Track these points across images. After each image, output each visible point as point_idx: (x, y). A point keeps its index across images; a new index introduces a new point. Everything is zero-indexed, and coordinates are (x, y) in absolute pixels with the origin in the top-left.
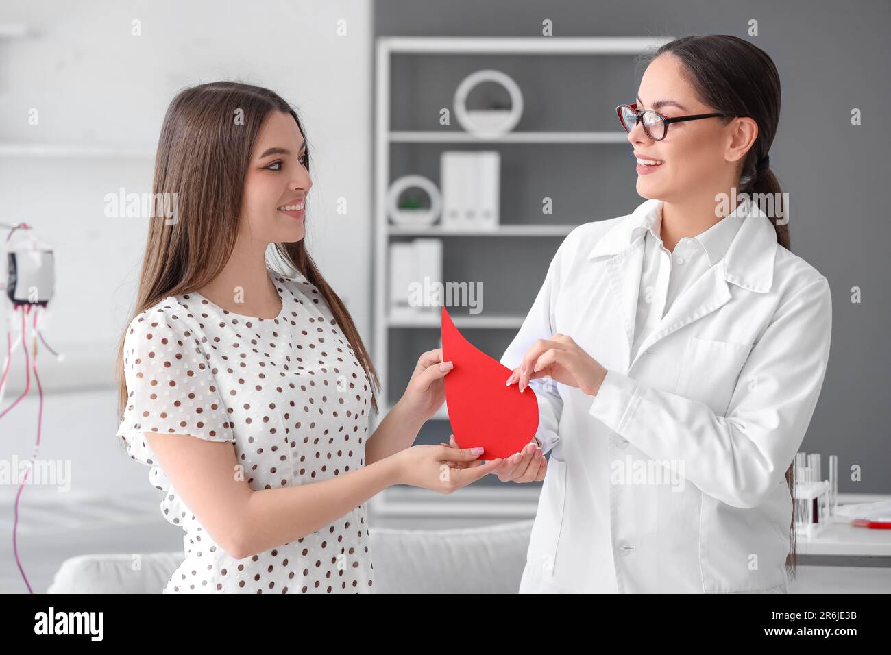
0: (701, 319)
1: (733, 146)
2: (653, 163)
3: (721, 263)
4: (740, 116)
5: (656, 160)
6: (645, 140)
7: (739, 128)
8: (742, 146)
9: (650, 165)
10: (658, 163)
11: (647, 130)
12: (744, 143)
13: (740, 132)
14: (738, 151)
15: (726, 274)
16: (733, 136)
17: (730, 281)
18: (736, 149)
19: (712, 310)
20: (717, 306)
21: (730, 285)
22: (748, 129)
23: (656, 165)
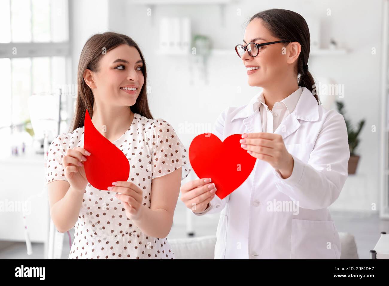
0: (288, 137)
1: (290, 56)
2: (254, 68)
3: (294, 112)
4: (292, 42)
5: (256, 67)
6: (249, 58)
7: (292, 48)
8: (295, 56)
9: (253, 70)
10: (257, 68)
11: (250, 53)
12: (295, 55)
13: (293, 49)
14: (293, 58)
15: (296, 116)
16: (290, 52)
17: (299, 118)
18: (292, 57)
19: (292, 132)
20: (295, 130)
21: (299, 120)
22: (297, 47)
23: (256, 69)
